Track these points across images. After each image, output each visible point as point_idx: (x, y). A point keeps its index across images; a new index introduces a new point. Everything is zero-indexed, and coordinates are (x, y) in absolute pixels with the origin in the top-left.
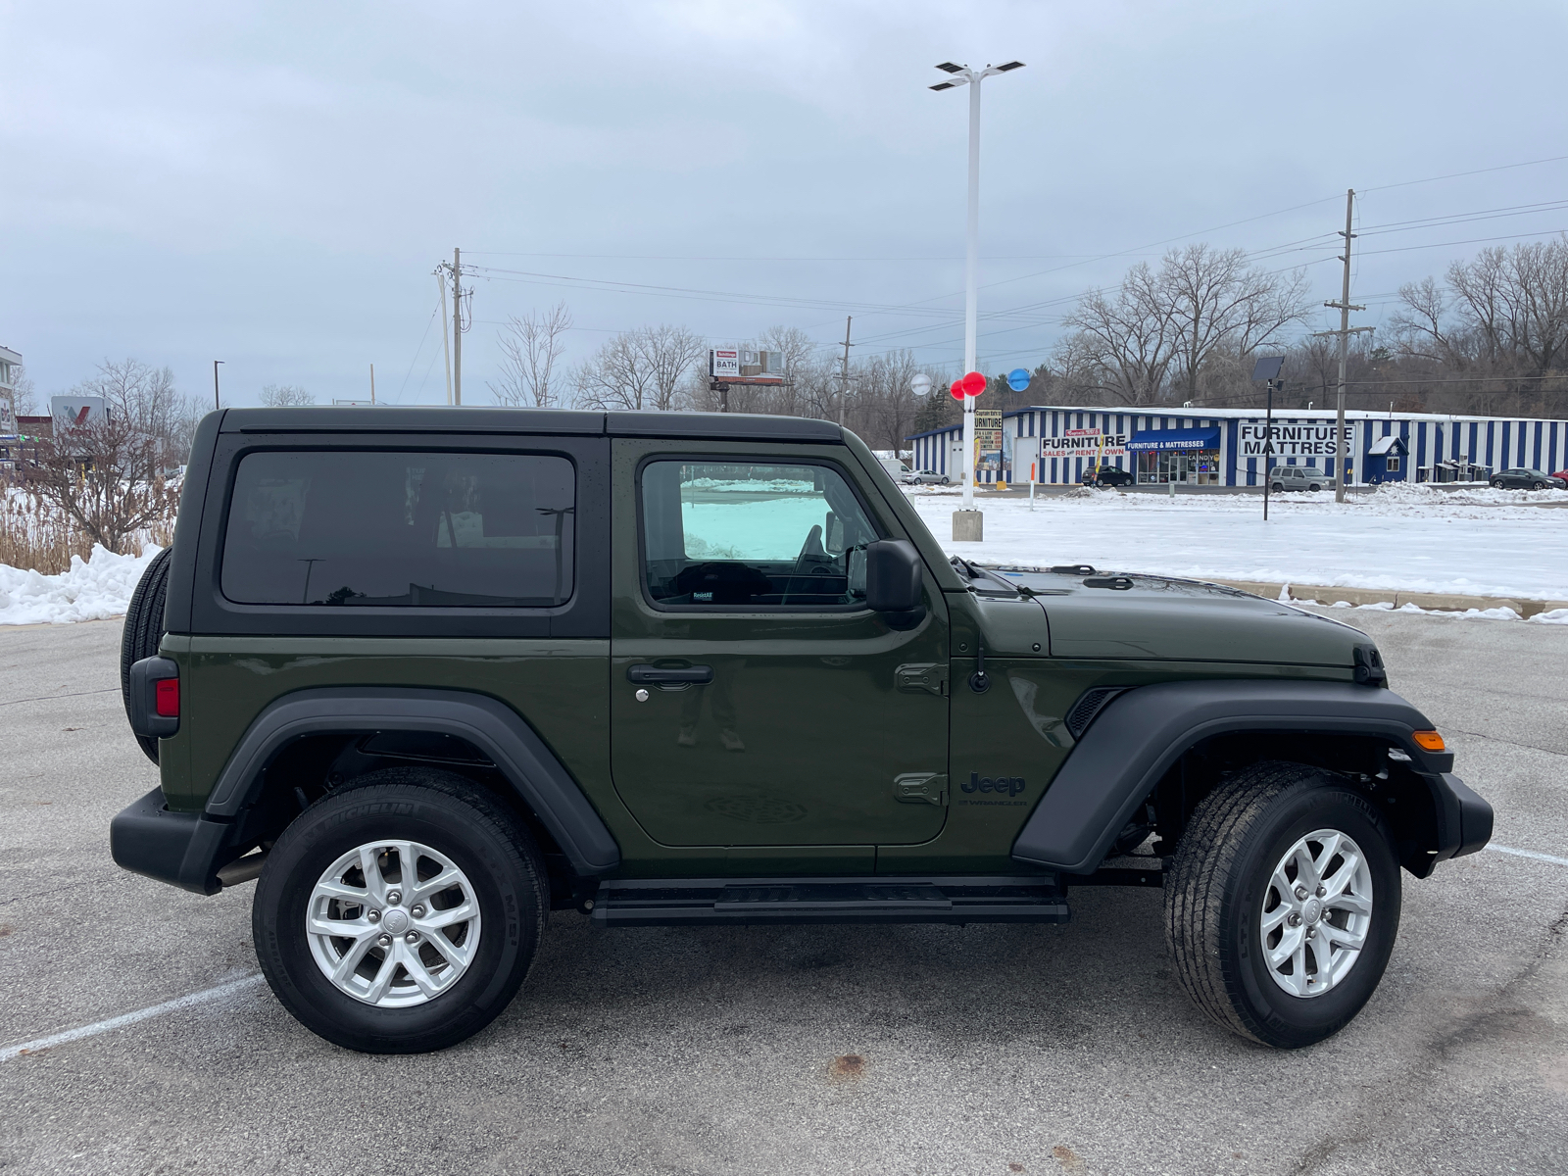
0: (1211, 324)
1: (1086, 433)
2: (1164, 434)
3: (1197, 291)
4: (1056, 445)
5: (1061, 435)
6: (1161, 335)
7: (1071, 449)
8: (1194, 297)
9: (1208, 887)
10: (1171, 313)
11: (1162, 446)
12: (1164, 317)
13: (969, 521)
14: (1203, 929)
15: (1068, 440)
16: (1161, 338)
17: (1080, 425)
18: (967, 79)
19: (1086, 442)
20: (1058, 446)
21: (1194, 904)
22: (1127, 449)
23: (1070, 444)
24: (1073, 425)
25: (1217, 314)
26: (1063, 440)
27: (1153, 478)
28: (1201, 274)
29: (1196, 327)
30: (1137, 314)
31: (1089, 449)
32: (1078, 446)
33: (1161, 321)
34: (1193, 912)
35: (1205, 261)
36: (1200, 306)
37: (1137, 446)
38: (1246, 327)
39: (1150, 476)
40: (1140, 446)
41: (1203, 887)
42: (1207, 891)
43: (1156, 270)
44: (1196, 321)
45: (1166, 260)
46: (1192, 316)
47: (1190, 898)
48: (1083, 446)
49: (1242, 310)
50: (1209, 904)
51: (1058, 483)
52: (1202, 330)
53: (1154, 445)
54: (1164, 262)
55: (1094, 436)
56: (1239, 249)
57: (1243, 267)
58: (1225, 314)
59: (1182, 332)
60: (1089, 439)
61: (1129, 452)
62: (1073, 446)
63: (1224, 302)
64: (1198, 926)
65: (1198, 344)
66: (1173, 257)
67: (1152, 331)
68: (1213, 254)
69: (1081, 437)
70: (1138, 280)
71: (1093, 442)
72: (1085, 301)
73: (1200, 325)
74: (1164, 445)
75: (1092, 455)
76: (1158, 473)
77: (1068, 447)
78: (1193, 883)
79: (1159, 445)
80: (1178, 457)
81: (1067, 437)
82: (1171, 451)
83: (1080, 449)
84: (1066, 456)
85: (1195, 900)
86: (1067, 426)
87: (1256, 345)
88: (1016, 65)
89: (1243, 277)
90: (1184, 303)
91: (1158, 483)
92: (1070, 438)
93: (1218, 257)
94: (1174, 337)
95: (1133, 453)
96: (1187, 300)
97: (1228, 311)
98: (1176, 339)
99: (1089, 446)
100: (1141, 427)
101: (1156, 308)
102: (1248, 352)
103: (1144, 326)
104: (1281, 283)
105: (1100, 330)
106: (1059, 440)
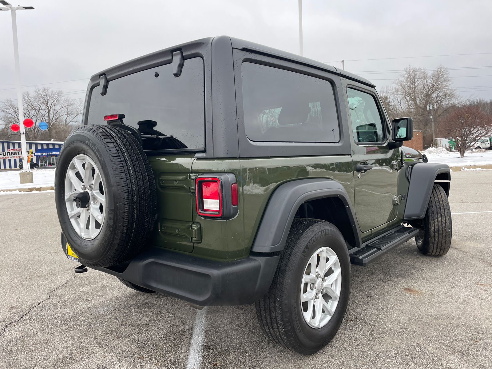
0: (54, 114)
1: (17, 150)
2: (48, 150)
3: (48, 103)
4: (4, 154)
5: (6, 150)
6: (37, 117)
7: (11, 156)
8: (47, 105)
9: (445, 214)
10: (39, 110)
11: (48, 154)
12: (37, 111)
13: (28, 176)
14: (446, 225)
15: (10, 153)
16: (37, 118)
17: (14, 147)
18: (9, 8)
19: (17, 153)
20: (6, 155)
21: (442, 220)
22: (35, 155)
23: (11, 154)
24: (11, 147)
25: (55, 111)
26: (7, 153)
27: (46, 165)
28: (48, 98)
29: (49, 115)
30: (27, 109)
31: (19, 156)
32: (14, 154)
33: (36, 112)
34: (442, 222)
35: (49, 93)
36: (50, 108)
37: (38, 154)
38: (66, 116)
39: (44, 164)
40: (40, 154)
41: (443, 215)
42: (445, 215)
43: (32, 94)
44: (49, 113)
45: (35, 92)
46: (47, 111)
47: (440, 219)
48: (16, 155)
49: (64, 110)
50: (446, 218)
51: (7, 169)
52: (51, 116)
53: (45, 154)
54: (34, 92)
55: (20, 151)
56: (61, 91)
57: (63, 97)
58: (58, 111)
59: (44, 116)
60: (19, 152)
61: (35, 156)
62: (12, 155)
63: (58, 107)
64: (444, 225)
65: (50, 121)
66: (38, 91)
67: (33, 116)
68: (52, 92)
69: (15, 152)
70: (26, 98)
71: (20, 153)
72: (6, 104)
73: (50, 114)
74: (49, 153)
75: (20, 158)
76: (48, 163)
77: (10, 155)
78: (439, 215)
79: (47, 153)
80: (54, 157)
81: (9, 152)
82: (52, 155)
83: (15, 156)
84: (9, 158)
85: (442, 219)
86: (9, 147)
87: (70, 122)
88: (31, 8)
89: (63, 100)
90: (43, 107)
91: (48, 167)
92: (10, 152)
93: (54, 92)
94: (42, 118)
95: (37, 157)
96: (44, 106)
97: (59, 111)
98: (42, 119)
99: (19, 154)
100: (39, 147)
101: (33, 108)
102: (68, 124)
103: (30, 113)
104: (76, 103)
105: (13, 114)
106: (6, 153)
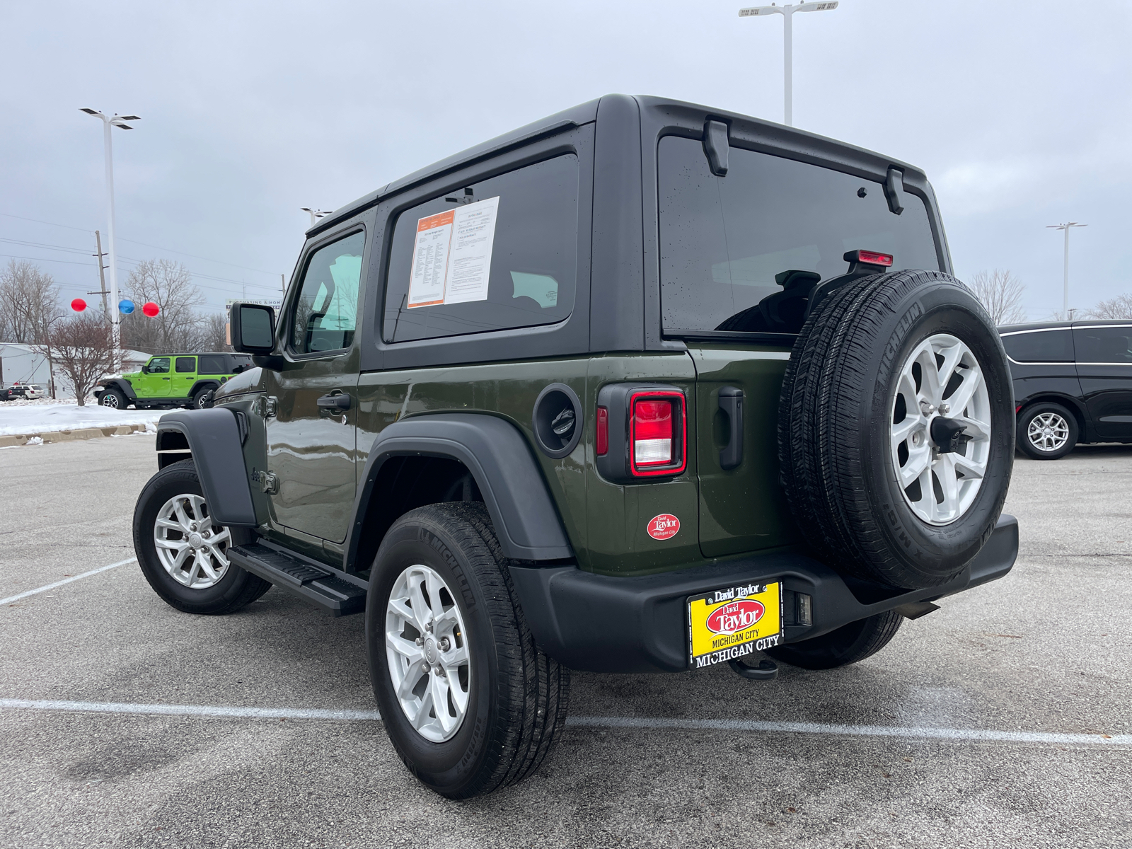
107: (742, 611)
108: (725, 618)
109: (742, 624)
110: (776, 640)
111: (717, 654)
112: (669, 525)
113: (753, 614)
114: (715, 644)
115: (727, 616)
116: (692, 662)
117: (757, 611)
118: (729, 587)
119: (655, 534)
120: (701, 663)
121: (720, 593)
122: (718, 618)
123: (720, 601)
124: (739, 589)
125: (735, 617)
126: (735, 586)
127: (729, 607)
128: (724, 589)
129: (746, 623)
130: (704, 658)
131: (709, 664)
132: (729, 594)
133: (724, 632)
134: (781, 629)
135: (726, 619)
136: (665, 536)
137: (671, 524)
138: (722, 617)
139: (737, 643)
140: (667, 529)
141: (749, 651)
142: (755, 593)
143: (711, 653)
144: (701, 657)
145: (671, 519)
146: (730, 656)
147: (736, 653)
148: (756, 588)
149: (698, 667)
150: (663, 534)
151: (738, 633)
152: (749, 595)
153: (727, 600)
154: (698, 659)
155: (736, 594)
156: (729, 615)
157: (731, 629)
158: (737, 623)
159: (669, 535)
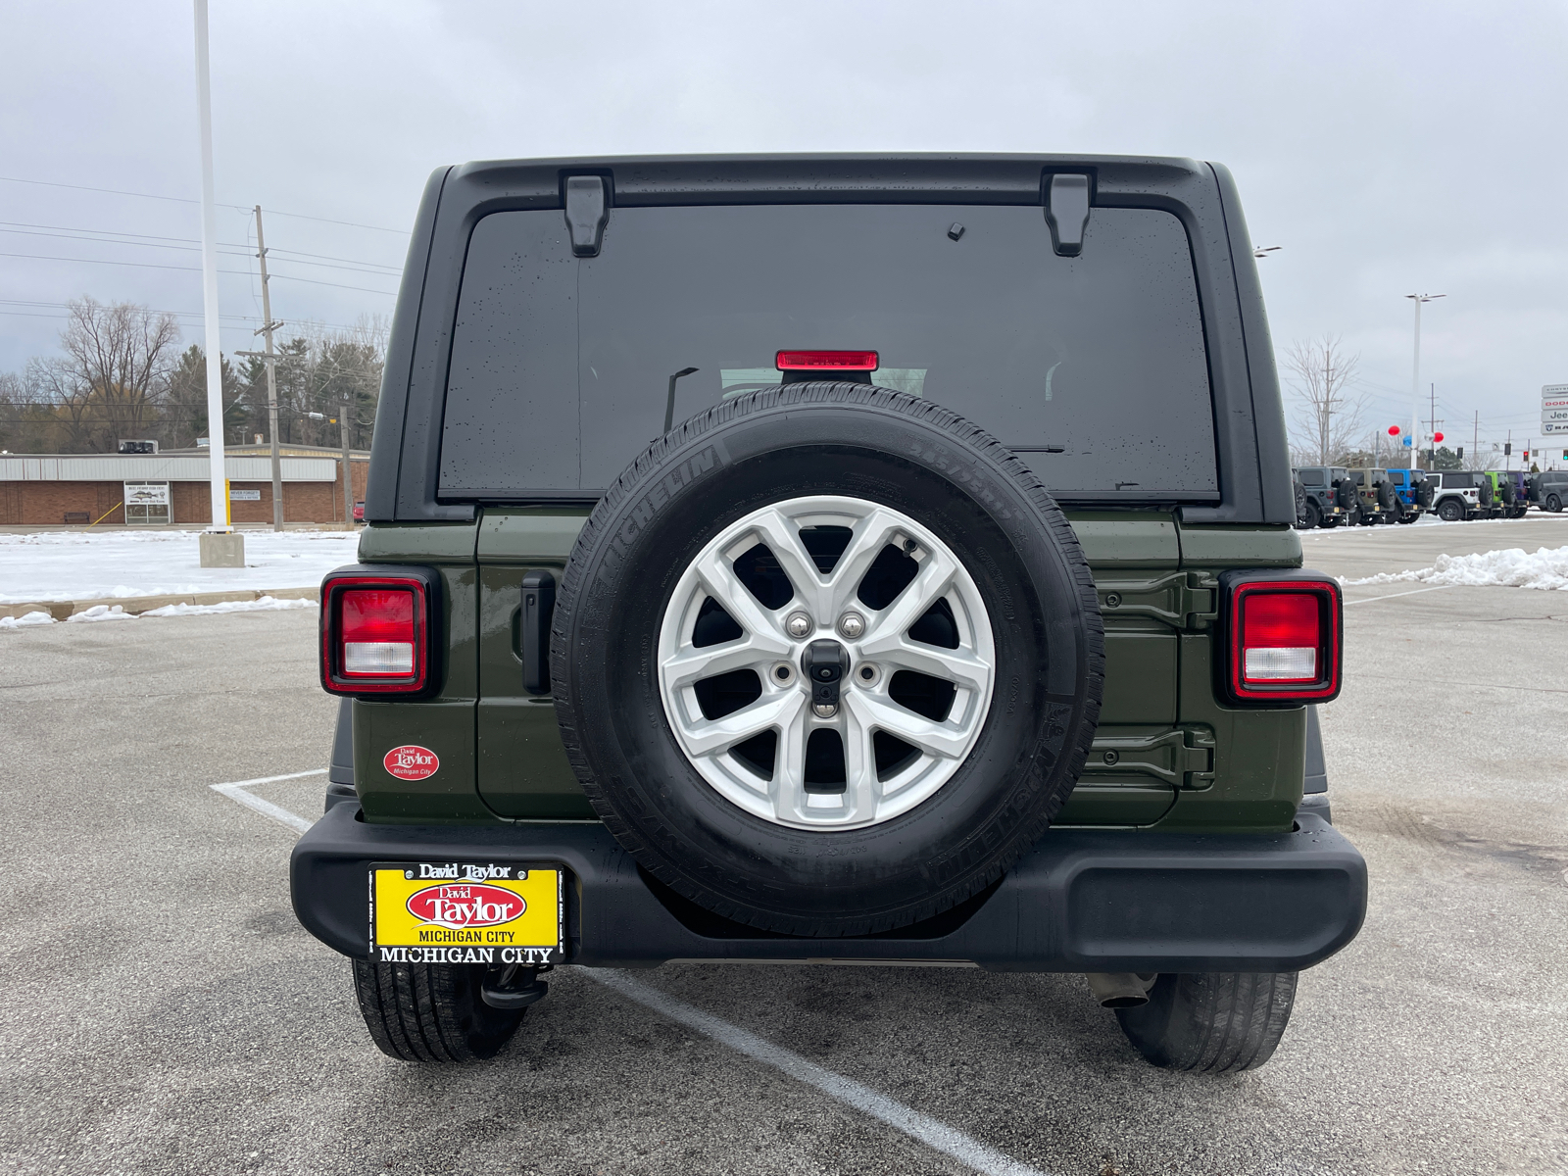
107: (479, 899)
108: (443, 903)
109: (479, 918)
110: (545, 956)
111: (420, 950)
112: (420, 761)
113: (502, 910)
114: (423, 936)
115: (447, 901)
116: (371, 951)
117: (511, 906)
118: (450, 861)
119: (396, 771)
120: (387, 956)
121: (430, 867)
122: (429, 901)
123: (430, 878)
124: (469, 867)
125: (464, 906)
126: (461, 861)
127: (452, 889)
128: (439, 862)
129: (488, 919)
130: (395, 950)
131: (404, 960)
132: (452, 871)
133: (441, 922)
134: (559, 941)
135: (446, 906)
136: (413, 776)
137: (424, 760)
138: (438, 903)
139: (464, 943)
140: (416, 767)
141: (484, 958)
142: (502, 878)
143: (410, 948)
144: (390, 949)
145: (423, 753)
146: (446, 958)
147: (460, 957)
148: (505, 872)
149: (383, 959)
150: (410, 772)
151: (472, 931)
152: (488, 878)
153: (444, 879)
154: (384, 950)
155: (462, 873)
156: (451, 900)
157: (456, 922)
158: (469, 915)
159: (419, 776)
